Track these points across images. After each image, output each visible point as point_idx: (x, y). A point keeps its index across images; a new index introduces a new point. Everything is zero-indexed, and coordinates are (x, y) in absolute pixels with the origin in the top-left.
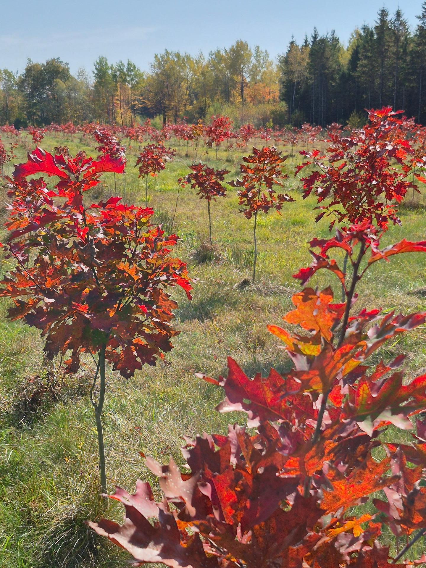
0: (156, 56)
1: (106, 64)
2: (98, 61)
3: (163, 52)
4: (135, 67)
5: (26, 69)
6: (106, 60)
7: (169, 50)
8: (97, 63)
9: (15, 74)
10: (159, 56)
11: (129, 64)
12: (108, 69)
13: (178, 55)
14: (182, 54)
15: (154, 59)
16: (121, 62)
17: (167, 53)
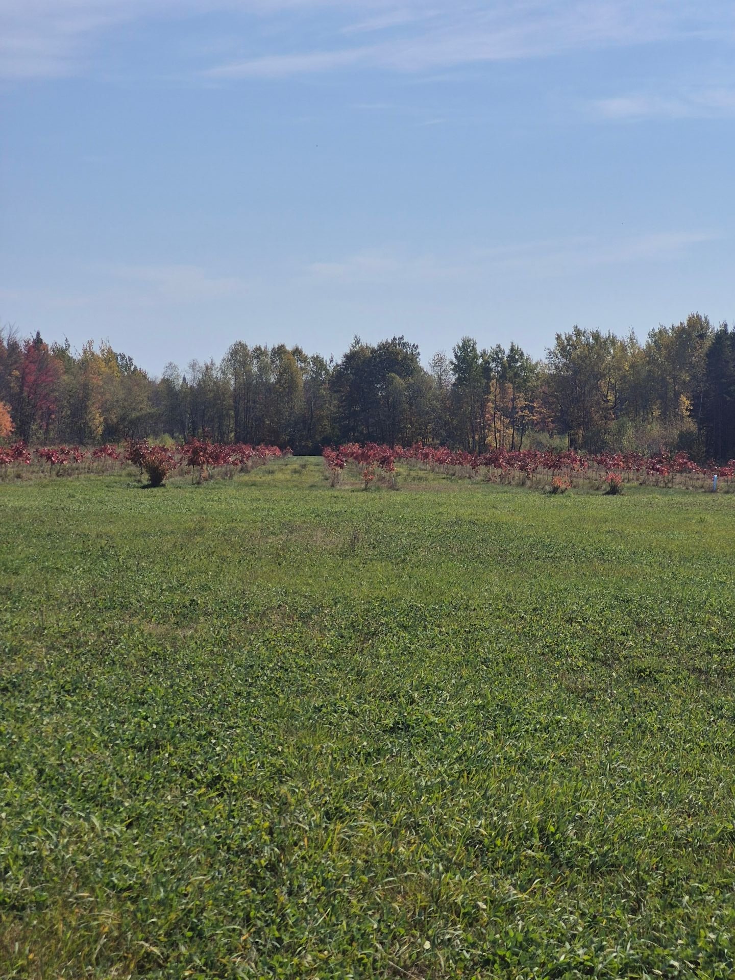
0: (558, 337)
1: (474, 349)
2: (461, 345)
3: (571, 331)
4: (522, 354)
5: (346, 356)
6: (475, 344)
7: (582, 329)
8: (459, 347)
9: (328, 363)
10: (563, 337)
11: (512, 350)
12: (476, 356)
13: (596, 336)
14: (604, 334)
15: (556, 342)
16: (499, 347)
17: (578, 333)
